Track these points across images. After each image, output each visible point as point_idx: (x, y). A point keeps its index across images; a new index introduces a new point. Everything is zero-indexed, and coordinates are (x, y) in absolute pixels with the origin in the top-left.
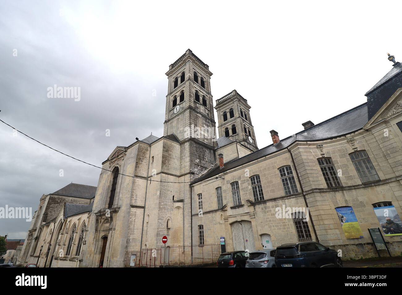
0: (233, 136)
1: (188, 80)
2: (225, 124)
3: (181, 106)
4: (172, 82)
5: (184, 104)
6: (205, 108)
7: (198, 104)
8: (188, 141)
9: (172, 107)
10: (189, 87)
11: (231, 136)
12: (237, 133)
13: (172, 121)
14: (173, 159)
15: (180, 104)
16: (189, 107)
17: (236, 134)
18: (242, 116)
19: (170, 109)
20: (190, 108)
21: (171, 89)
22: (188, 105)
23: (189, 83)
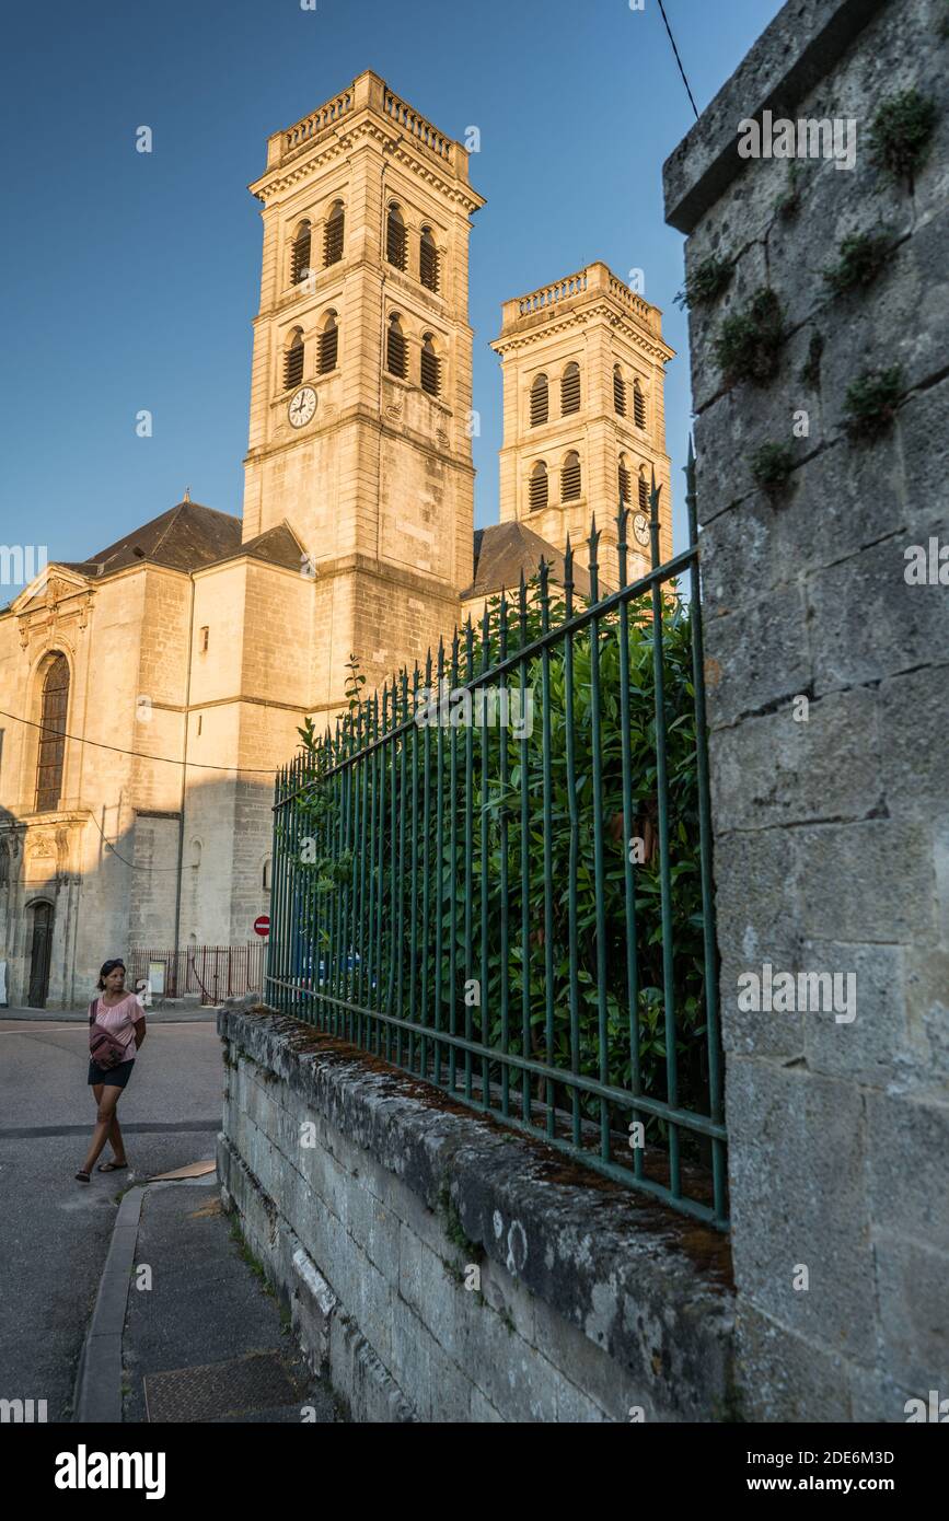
0: (561, 510)
1: (359, 265)
2: (534, 442)
3: (320, 396)
4: (281, 242)
5: (337, 385)
6: (432, 403)
7: (397, 390)
8: (348, 571)
9: (281, 385)
10: (359, 303)
11: (555, 508)
12: (582, 495)
13: (278, 459)
14: (287, 642)
15: (319, 384)
16: (354, 411)
17: (575, 502)
18: (620, 409)
19: (272, 392)
20: (360, 417)
21: (275, 286)
22: (352, 399)
23: (359, 284)
